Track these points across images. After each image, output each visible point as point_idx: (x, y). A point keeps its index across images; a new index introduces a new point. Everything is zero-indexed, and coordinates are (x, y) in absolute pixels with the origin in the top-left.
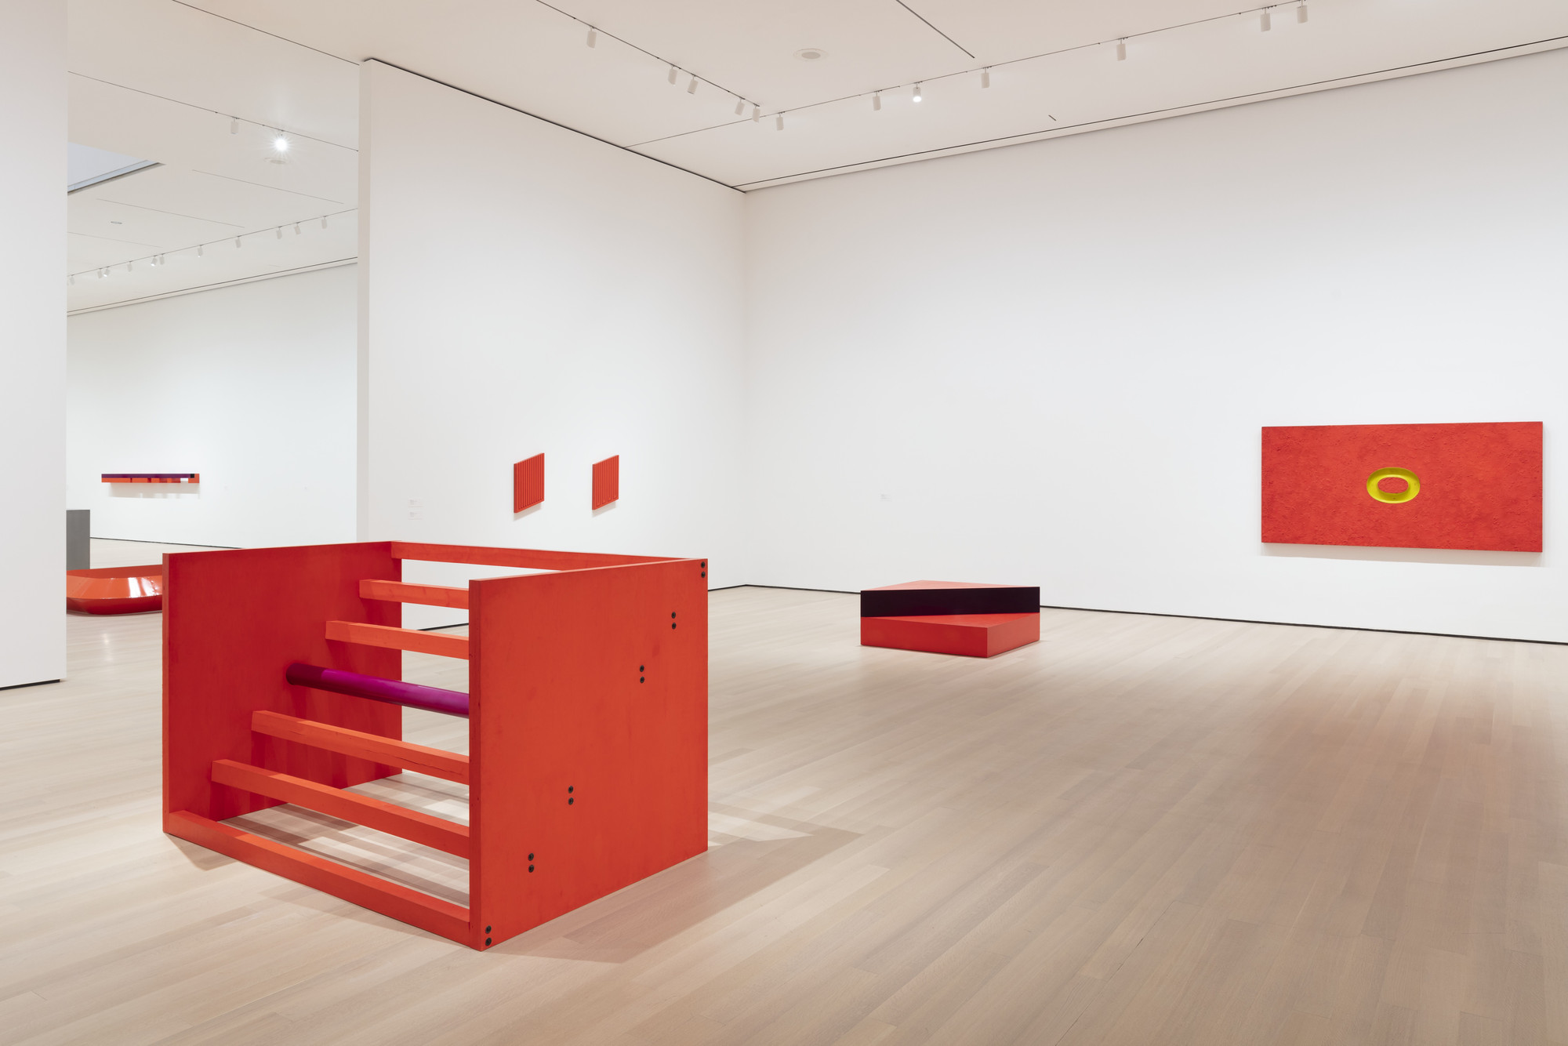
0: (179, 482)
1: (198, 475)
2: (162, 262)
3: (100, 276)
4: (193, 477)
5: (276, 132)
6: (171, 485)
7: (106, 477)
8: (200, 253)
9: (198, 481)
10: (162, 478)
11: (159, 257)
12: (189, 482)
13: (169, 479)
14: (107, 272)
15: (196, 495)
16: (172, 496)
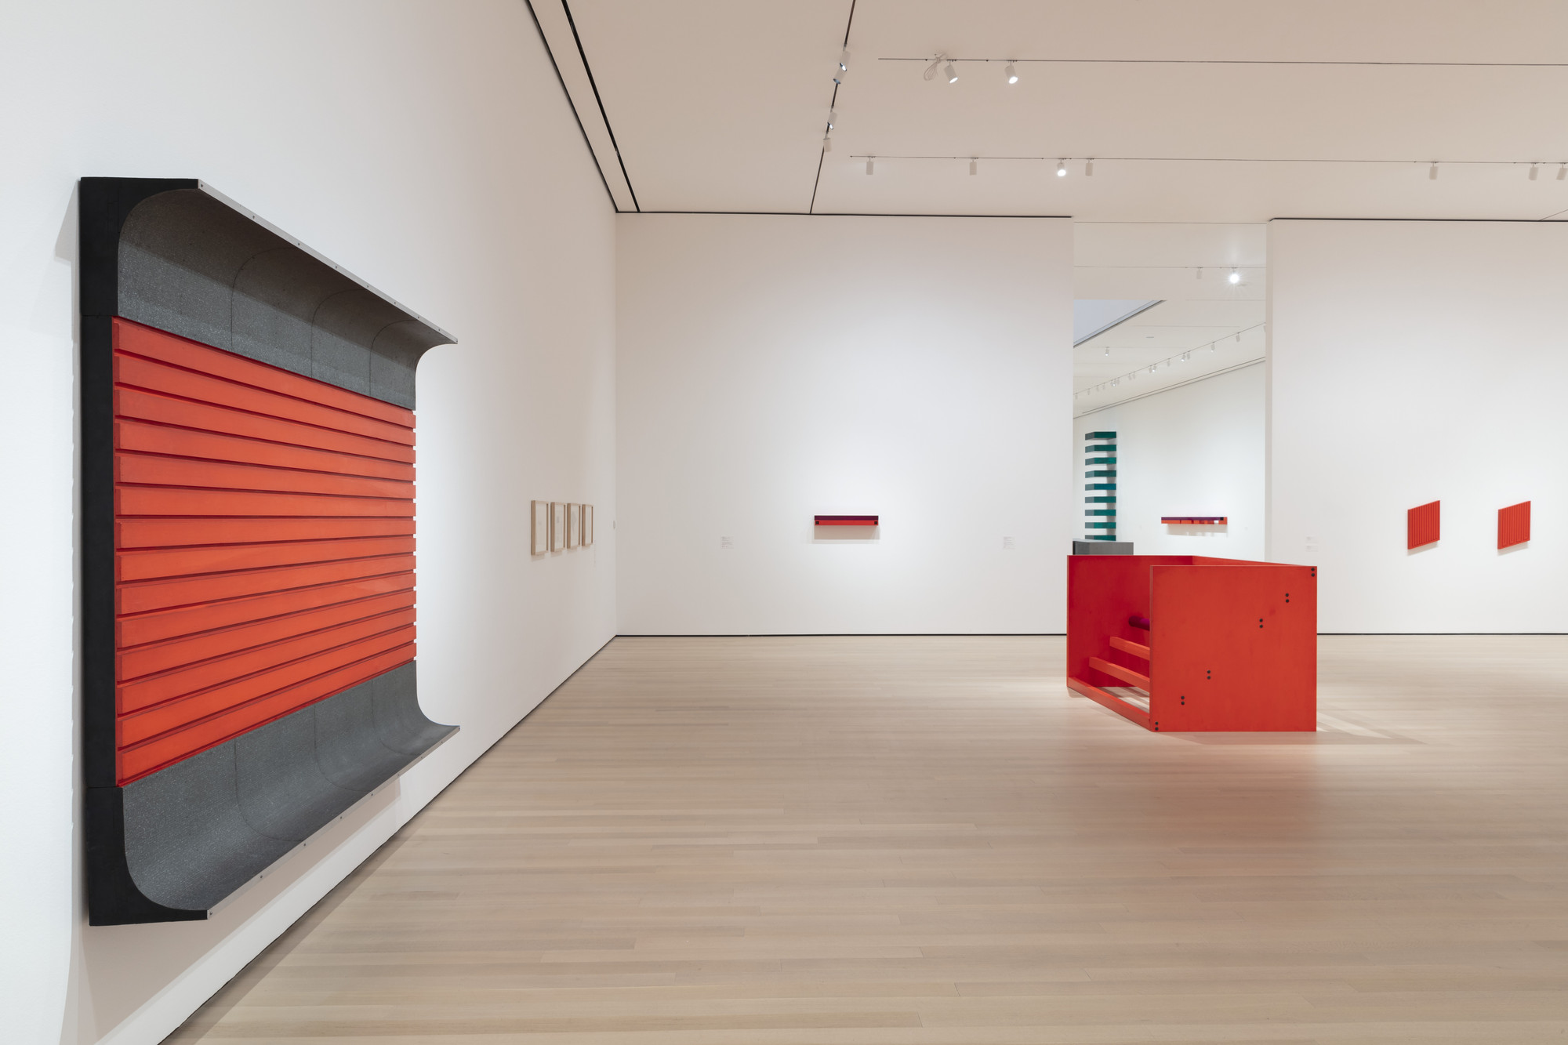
0: (1213, 523)
1: (1226, 518)
2: (1189, 358)
3: (1150, 371)
4: (1223, 520)
5: (1232, 270)
6: (1207, 526)
7: (1165, 520)
8: (1213, 348)
9: (1226, 523)
10: (1202, 520)
11: (1186, 355)
12: (1219, 523)
13: (1206, 521)
14: (1155, 369)
15: (1225, 534)
16: (1209, 534)
